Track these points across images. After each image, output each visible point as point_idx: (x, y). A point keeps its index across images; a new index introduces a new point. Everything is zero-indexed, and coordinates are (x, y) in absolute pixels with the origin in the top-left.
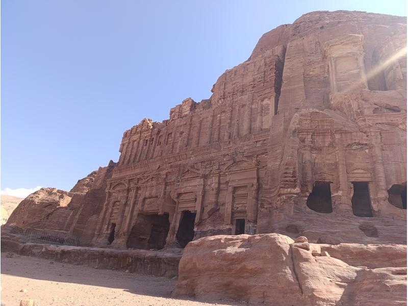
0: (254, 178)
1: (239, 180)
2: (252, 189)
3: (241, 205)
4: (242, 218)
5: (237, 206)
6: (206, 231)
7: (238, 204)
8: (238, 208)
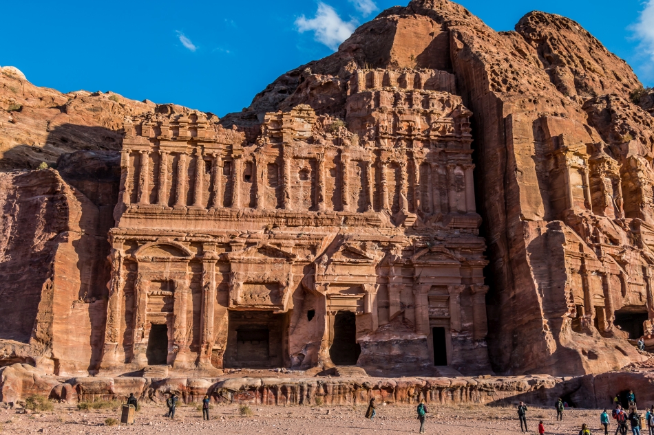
0: (458, 278)
1: (436, 277)
2: (456, 291)
3: (437, 309)
4: (441, 326)
5: (432, 310)
6: (385, 342)
7: (433, 308)
8: (433, 312)
